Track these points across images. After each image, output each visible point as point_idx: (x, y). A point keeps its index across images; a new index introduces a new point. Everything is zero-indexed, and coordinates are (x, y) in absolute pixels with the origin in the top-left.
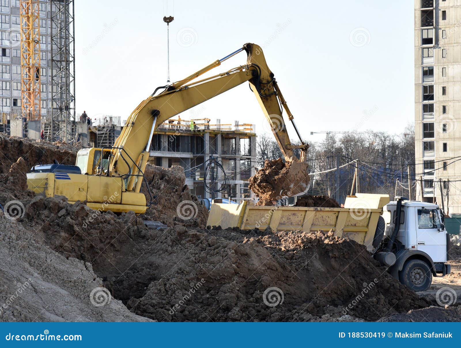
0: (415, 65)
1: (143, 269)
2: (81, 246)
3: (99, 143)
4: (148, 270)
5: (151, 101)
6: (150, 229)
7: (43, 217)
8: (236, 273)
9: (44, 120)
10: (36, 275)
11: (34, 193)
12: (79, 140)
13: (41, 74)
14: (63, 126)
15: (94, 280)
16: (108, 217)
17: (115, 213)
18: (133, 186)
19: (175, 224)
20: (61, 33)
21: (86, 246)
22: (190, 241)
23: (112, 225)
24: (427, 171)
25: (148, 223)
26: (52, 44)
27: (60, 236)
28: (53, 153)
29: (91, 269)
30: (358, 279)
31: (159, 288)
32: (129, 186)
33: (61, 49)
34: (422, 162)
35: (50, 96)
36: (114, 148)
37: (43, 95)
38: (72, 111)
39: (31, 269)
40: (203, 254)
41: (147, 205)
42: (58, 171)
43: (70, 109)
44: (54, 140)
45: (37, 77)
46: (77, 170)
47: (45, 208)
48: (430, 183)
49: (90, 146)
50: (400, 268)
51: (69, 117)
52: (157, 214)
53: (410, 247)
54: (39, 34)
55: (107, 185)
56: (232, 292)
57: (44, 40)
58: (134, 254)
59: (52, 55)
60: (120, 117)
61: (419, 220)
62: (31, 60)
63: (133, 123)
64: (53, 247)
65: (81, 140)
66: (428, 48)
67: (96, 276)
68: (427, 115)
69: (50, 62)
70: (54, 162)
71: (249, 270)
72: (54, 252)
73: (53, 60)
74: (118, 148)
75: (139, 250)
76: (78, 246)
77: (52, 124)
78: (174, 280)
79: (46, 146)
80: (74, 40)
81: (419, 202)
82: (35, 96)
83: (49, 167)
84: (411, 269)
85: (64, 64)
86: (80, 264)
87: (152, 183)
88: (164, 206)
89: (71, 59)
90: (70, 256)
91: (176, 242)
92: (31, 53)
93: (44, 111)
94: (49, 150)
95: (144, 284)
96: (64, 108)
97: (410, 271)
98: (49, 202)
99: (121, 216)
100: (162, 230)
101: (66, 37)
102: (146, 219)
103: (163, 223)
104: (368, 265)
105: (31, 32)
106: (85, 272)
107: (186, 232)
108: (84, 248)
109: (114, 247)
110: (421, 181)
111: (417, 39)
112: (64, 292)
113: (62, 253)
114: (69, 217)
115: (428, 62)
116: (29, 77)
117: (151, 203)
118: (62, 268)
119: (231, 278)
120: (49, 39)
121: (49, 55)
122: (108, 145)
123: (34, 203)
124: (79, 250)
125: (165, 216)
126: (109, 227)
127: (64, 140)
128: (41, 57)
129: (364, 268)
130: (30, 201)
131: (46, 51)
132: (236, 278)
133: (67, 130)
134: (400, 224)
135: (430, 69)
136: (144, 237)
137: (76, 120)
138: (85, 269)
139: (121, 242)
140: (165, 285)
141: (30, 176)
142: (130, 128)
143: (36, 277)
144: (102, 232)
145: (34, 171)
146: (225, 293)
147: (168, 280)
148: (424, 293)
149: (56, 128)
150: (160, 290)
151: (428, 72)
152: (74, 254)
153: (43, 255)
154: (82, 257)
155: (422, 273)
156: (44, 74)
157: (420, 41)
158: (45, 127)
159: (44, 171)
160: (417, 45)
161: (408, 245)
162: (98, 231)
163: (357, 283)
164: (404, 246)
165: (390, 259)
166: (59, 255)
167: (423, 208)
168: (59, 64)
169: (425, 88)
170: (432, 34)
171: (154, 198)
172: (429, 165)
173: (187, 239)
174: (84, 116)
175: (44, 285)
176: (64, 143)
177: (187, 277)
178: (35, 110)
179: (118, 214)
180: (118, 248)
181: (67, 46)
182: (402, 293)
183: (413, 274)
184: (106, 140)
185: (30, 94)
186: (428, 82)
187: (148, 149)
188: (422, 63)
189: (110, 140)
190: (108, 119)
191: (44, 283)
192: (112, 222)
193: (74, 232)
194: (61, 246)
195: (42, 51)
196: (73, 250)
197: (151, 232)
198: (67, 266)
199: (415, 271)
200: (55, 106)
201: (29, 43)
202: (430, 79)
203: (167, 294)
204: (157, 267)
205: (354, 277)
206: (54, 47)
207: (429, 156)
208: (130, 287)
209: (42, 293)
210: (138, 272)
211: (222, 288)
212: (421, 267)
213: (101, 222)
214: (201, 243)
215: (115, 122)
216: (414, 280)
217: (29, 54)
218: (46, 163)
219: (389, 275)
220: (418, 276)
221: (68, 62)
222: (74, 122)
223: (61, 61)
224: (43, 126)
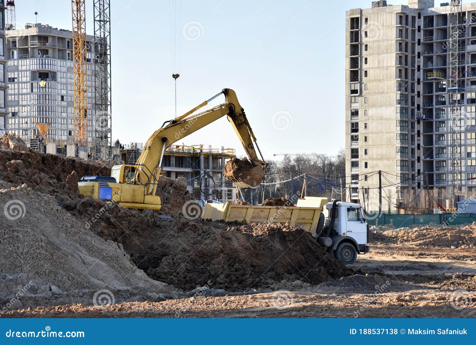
0: (346, 108)
1: (158, 248)
2: (115, 232)
3: (128, 161)
4: (162, 249)
5: (161, 131)
6: (163, 220)
7: (89, 212)
8: (222, 251)
9: (90, 145)
10: (84, 252)
11: (83, 195)
12: (114, 159)
13: (88, 114)
14: (103, 149)
15: (124, 256)
16: (134, 212)
17: (139, 209)
18: (150, 191)
19: (180, 218)
20: (102, 85)
21: (118, 232)
22: (190, 229)
23: (136, 218)
24: (353, 181)
25: (161, 216)
26: (95, 93)
27: (101, 226)
28: (96, 168)
29: (122, 248)
30: (306, 256)
31: (169, 261)
32: (147, 191)
33: (101, 96)
34: (350, 175)
35: (94, 129)
36: (137, 165)
37: (90, 128)
38: (109, 139)
39: (81, 248)
40: (199, 238)
41: (161, 205)
42: (101, 181)
43: (108, 137)
44: (97, 159)
45: (85, 116)
46: (113, 180)
47: (91, 206)
48: (355, 190)
49: (121, 163)
50: (335, 248)
51: (107, 143)
52: (167, 210)
53: (342, 234)
54: (87, 86)
55: (134, 191)
56: (219, 264)
57: (90, 90)
58: (152, 238)
59: (95, 100)
60: (142, 144)
61: (348, 215)
62: (81, 104)
63: (149, 147)
64: (96, 233)
65: (115, 159)
66: (355, 97)
67: (125, 253)
68: (354, 143)
69: (94, 105)
70: (98, 174)
71: (231, 249)
72: (96, 236)
73: (96, 104)
74: (139, 165)
75: (155, 235)
76: (113, 232)
77: (95, 148)
78: (179, 256)
79: (91, 163)
80: (111, 90)
81: (348, 203)
82: (84, 129)
83: (94, 178)
84: (342, 249)
85: (104, 106)
86: (115, 245)
87: (165, 189)
88: (173, 205)
89: (109, 103)
90: (108, 239)
91: (180, 230)
92: (81, 99)
93: (90, 139)
94: (93, 166)
95: (159, 258)
96: (104, 137)
97: (342, 251)
98: (94, 202)
99: (143, 212)
100: (171, 222)
101: (105, 88)
102: (160, 214)
103: (172, 216)
104: (313, 246)
105: (81, 84)
106: (118, 250)
107: (188, 223)
108: (117, 233)
109: (138, 233)
110: (350, 188)
111: (347, 90)
112: (104, 264)
113: (102, 237)
114: (107, 212)
115: (355, 106)
116: (80, 115)
117: (164, 203)
118: (102, 247)
119: (218, 255)
120: (94, 90)
121: (94, 100)
122: (134, 162)
123: (83, 203)
124: (114, 235)
125: (173, 212)
126: (135, 219)
127: (104, 159)
128: (88, 101)
129: (310, 248)
130: (81, 201)
131: (91, 98)
132: (222, 255)
133: (106, 152)
134: (335, 218)
135: (356, 111)
136: (158, 226)
137: (112, 146)
138: (118, 248)
139: (143, 230)
140: (173, 259)
141: (80, 184)
142: (147, 151)
143: (85, 254)
144: (130, 222)
145: (84, 180)
146: (214, 265)
147: (175, 256)
148: (352, 265)
149: (98, 151)
150: (169, 263)
151: (355, 113)
152: (110, 238)
153: (89, 238)
154: (115, 240)
155: (350, 252)
156: (90, 114)
157: (349, 92)
158: (91, 150)
159: (91, 180)
160: (347, 94)
161: (340, 232)
162: (127, 222)
163: (305, 258)
164: (337, 233)
165: (328, 242)
166: (100, 238)
167: (351, 207)
168: (100, 107)
169: (353, 124)
170: (357, 87)
171: (166, 199)
172: (355, 177)
173: (188, 228)
174: (118, 142)
175: (89, 259)
176: (104, 161)
177: (188, 254)
178: (84, 139)
179: (141, 210)
180: (141, 234)
181: (106, 94)
182: (336, 265)
183: (344, 252)
184: (133, 159)
185: (80, 127)
186: (355, 120)
187: (160, 166)
188: (351, 107)
189: (135, 159)
190: (134, 145)
191: (90, 258)
192: (137, 216)
193: (111, 222)
194: (102, 232)
195: (89, 98)
196: (110, 235)
197: (163, 223)
198: (106, 246)
199: (345, 250)
200: (97, 136)
201: (80, 92)
202: (356, 118)
203: (174, 265)
204: (168, 247)
205: (303, 254)
206: (97, 95)
207: (355, 171)
208: (149, 260)
209: (88, 264)
210: (154, 250)
211: (212, 262)
212: (350, 248)
213: (129, 216)
214: (198, 230)
215: (139, 147)
216: (344, 257)
217: (80, 100)
218: (92, 175)
219: (327, 253)
220: (347, 254)
221: (106, 106)
222: (111, 147)
223: (102, 105)
224: (89, 149)
